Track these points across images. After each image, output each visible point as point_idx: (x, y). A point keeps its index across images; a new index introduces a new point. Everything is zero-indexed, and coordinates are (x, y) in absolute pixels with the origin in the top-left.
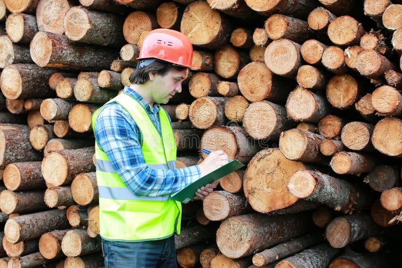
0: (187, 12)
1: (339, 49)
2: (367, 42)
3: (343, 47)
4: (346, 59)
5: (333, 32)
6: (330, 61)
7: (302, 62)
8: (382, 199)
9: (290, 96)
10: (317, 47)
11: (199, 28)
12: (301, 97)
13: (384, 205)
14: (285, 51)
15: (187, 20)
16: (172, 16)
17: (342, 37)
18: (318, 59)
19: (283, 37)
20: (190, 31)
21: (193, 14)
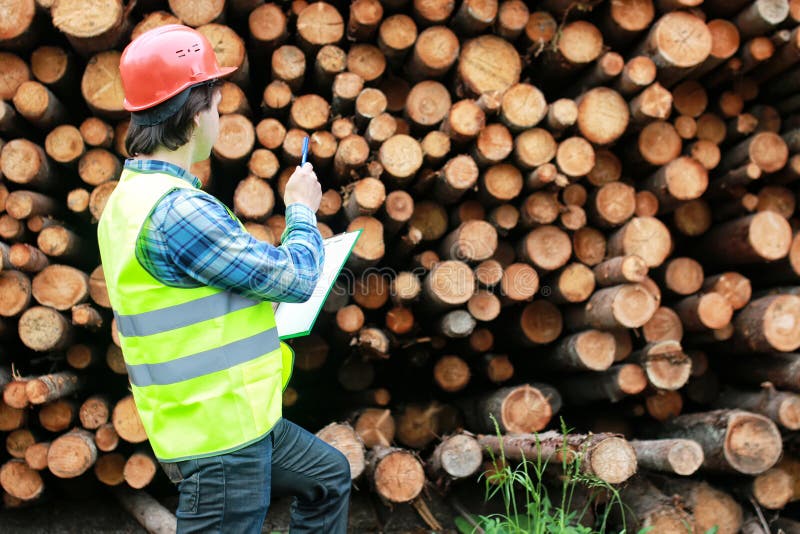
0: (94, 63)
1: (305, 133)
2: (340, 128)
3: (310, 132)
4: (314, 146)
5: (299, 112)
6: (294, 147)
7: (258, 145)
8: (339, 319)
9: (240, 187)
10: (277, 129)
11: (110, 89)
12: (255, 189)
13: (341, 325)
14: (238, 129)
15: (93, 74)
16: (57, 67)
17: (309, 118)
18: (278, 143)
19: (236, 112)
20: (97, 90)
21: (102, 67)
